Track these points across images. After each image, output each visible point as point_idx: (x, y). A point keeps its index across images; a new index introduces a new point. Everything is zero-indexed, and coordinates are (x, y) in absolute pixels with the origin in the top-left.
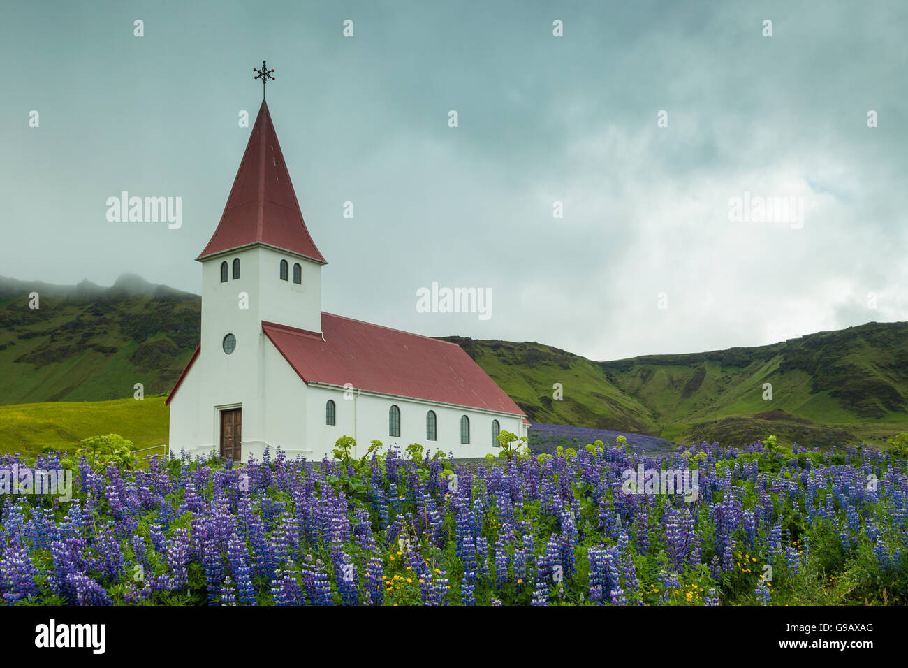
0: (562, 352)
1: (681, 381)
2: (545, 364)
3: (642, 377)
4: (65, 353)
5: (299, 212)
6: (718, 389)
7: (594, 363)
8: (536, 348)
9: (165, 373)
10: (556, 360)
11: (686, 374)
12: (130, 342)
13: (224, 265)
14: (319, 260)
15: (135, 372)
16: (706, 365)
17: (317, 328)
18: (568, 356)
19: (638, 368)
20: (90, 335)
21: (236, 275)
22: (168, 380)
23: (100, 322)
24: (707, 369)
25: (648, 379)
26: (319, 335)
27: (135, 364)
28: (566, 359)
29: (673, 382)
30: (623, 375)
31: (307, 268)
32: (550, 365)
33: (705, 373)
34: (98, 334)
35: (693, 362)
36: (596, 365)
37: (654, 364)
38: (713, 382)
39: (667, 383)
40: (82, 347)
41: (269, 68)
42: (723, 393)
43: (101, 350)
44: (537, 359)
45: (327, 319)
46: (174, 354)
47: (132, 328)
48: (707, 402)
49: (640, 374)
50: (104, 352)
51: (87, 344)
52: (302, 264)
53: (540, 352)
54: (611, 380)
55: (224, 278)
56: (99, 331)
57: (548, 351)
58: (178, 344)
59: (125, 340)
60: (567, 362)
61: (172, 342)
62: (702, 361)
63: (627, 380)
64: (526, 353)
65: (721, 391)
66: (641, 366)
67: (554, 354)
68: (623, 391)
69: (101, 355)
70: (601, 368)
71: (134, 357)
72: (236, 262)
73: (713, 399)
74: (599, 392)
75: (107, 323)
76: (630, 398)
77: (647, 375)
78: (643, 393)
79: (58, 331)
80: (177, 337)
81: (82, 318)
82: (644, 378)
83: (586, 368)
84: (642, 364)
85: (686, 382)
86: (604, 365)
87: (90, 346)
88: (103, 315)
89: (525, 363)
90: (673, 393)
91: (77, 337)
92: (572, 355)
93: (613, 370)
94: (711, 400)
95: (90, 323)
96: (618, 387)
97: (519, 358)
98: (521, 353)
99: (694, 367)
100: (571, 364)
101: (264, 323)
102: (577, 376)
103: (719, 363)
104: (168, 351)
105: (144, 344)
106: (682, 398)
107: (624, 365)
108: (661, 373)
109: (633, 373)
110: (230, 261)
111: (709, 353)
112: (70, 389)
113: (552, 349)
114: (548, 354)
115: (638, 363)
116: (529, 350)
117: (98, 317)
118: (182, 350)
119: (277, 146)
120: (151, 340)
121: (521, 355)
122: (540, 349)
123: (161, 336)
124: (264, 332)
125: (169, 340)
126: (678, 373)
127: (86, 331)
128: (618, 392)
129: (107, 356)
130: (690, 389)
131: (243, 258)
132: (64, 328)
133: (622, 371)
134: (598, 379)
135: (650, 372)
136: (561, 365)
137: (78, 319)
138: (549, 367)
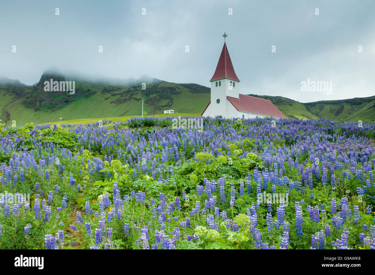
0: (290, 100)
1: (334, 110)
2: (284, 104)
3: (320, 108)
4: (125, 100)
5: (233, 69)
6: (349, 113)
7: (302, 104)
8: (281, 98)
9: (156, 107)
10: (288, 103)
11: (337, 107)
12: (144, 97)
13: (217, 83)
14: (239, 81)
15: (146, 107)
16: (345, 104)
17: (238, 97)
18: (292, 101)
19: (318, 105)
20: (133, 94)
21: (220, 85)
22: (157, 109)
23: (136, 90)
24: (345, 105)
25: (322, 109)
26: (239, 99)
27: (146, 104)
28: (292, 102)
29: (331, 110)
30: (313, 108)
31: (236, 83)
32: (285, 104)
33: (344, 107)
34: (135, 94)
35: (339, 103)
36: (303, 104)
37: (324, 104)
38: (347, 110)
39: (329, 111)
40: (130, 98)
41: (226, 34)
42: (351, 114)
43: (136, 99)
44: (281, 102)
45: (240, 95)
46: (159, 100)
47: (146, 92)
48: (345, 117)
49: (319, 107)
50: (137, 100)
51: (132, 97)
52: (235, 82)
53: (282, 100)
54: (308, 109)
55: (217, 86)
56: (135, 93)
57: (285, 99)
58: (160, 97)
59: (143, 96)
60: (292, 103)
61: (158, 97)
62: (343, 103)
63: (314, 110)
64: (277, 100)
65: (350, 114)
66: (319, 105)
67: (287, 100)
68: (312, 113)
69: (136, 101)
70: (304, 105)
71: (146, 101)
72: (220, 82)
73: (347, 116)
74: (304, 114)
75: (138, 91)
76: (315, 116)
77: (322, 108)
78: (320, 114)
79: (123, 93)
80: (159, 95)
81: (130, 89)
82: (321, 109)
83: (299, 105)
84: (319, 104)
85: (337, 110)
86: (306, 104)
87: (133, 98)
88: (136, 88)
89: (276, 103)
90: (331, 114)
91: (129, 95)
92: (294, 101)
93: (309, 106)
94: (346, 117)
95: (133, 91)
96: (311, 112)
97: (274, 102)
98: (275, 100)
99: (340, 105)
100: (293, 104)
101: (227, 96)
102: (295, 108)
103: (350, 103)
104: (157, 100)
105: (149, 97)
106: (335, 116)
107: (313, 104)
108: (327, 107)
109: (316, 107)
110: (218, 82)
111: (346, 100)
112: (127, 112)
113: (286, 99)
114: (285, 100)
115: (318, 104)
116: (278, 99)
117: (135, 89)
118: (161, 99)
119: (228, 53)
120: (151, 96)
121: (275, 101)
122: (282, 99)
123: (154, 95)
124: (227, 98)
125: (157, 96)
126: (333, 107)
127: (131, 93)
128: (311, 114)
129: (138, 101)
130: (338, 113)
131: (222, 81)
132: (125, 92)
133: (312, 106)
134: (303, 109)
135: (323, 107)
136: (290, 104)
137: (129, 89)
138: (285, 105)
